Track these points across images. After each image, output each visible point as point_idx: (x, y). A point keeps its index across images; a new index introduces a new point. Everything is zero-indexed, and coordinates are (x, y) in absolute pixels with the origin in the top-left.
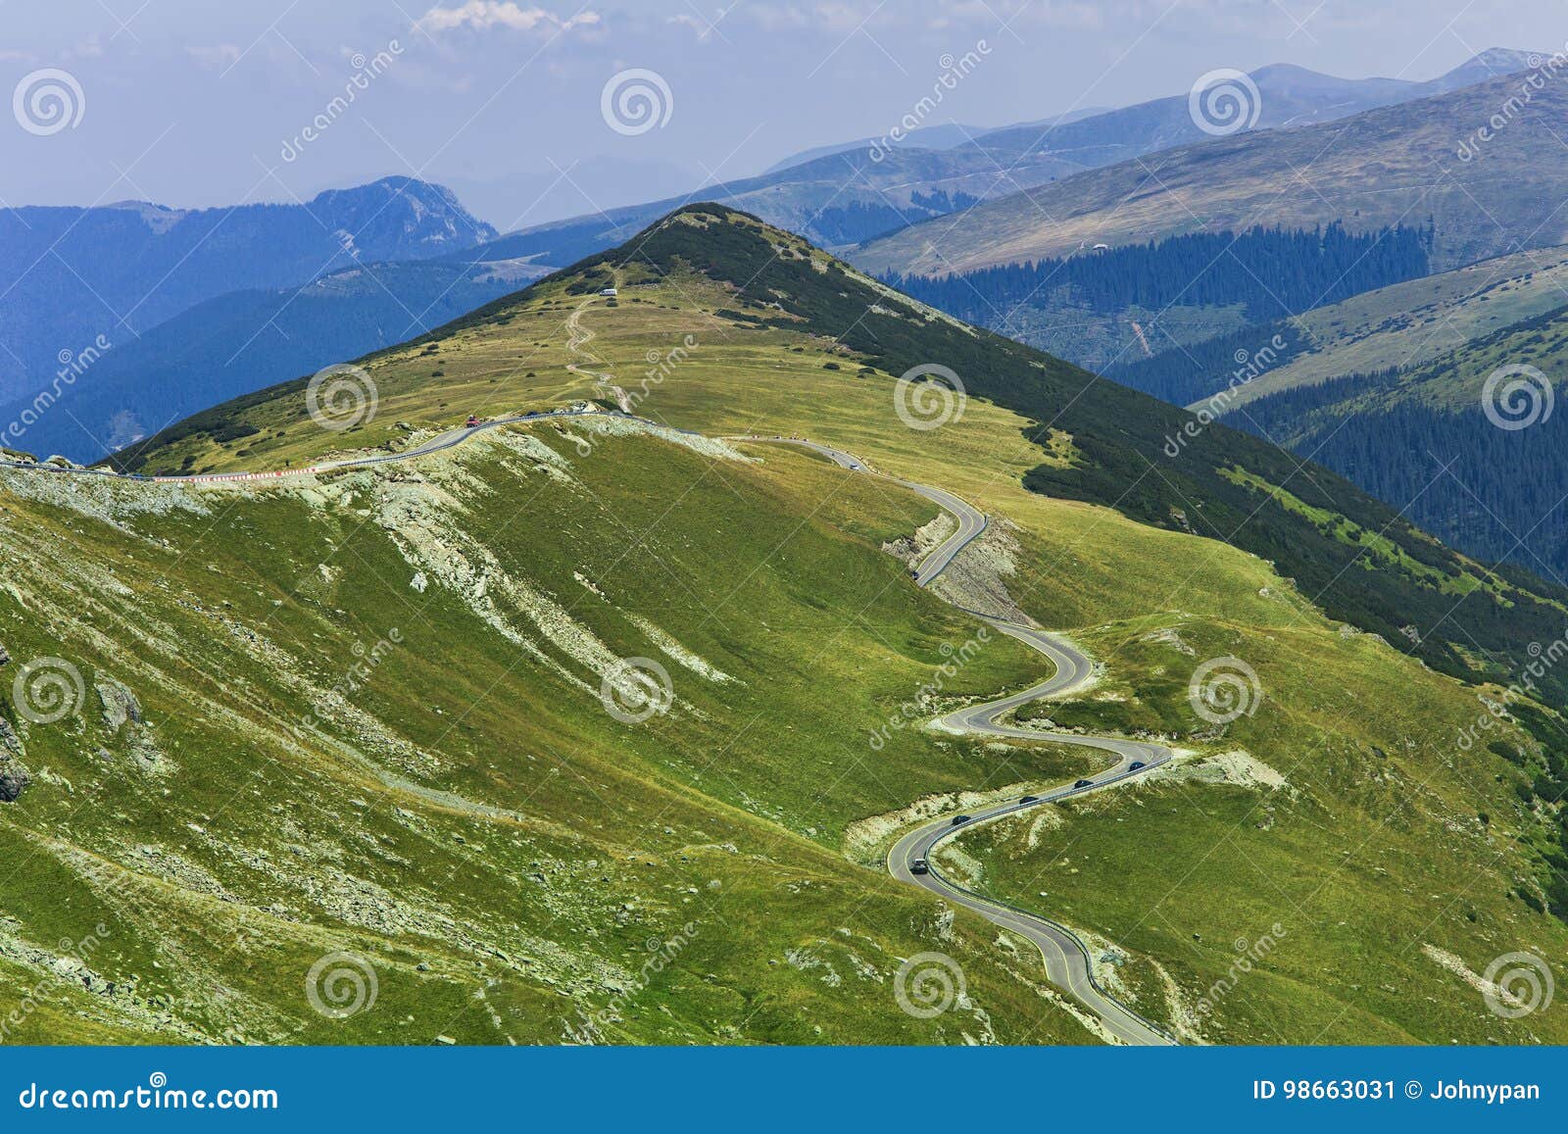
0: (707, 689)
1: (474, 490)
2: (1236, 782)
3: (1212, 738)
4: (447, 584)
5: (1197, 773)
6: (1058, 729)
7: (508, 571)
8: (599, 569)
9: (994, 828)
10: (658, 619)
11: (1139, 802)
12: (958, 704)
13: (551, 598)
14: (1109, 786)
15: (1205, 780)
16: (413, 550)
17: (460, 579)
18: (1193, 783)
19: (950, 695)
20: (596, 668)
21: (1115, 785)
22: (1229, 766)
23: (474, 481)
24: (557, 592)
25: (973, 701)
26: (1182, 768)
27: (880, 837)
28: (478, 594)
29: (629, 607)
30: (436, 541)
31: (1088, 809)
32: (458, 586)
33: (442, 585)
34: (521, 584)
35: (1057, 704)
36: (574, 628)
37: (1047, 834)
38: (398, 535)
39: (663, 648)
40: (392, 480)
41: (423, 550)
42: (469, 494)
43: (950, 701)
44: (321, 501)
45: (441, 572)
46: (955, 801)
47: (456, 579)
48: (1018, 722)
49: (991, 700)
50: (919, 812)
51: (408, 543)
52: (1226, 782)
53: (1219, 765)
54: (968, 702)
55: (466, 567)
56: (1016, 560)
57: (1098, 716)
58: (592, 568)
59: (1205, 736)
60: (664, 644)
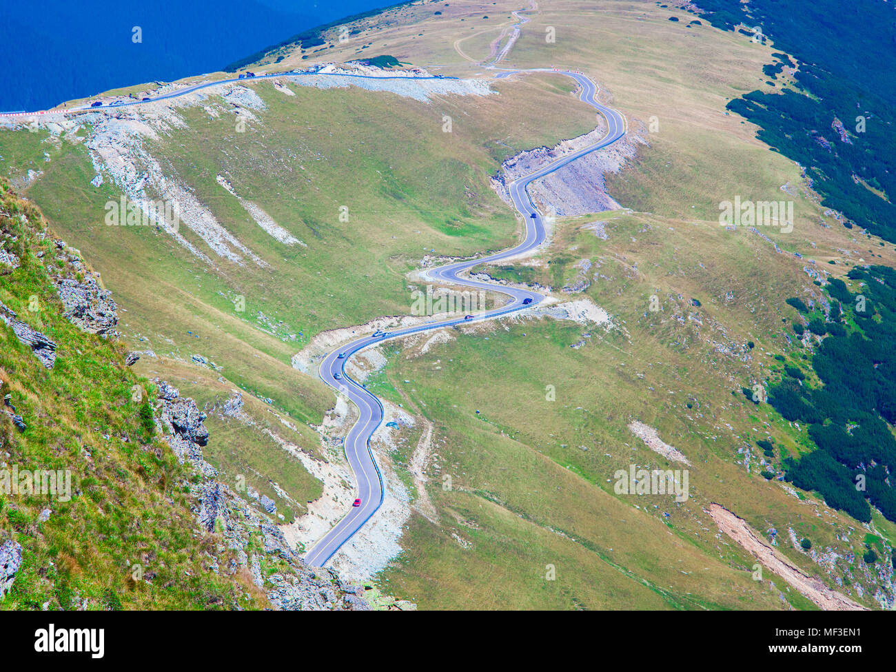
0: (277, 248)
1: (171, 125)
2: (573, 319)
3: (573, 292)
4: (117, 183)
5: (551, 314)
6: (492, 281)
7: (165, 175)
8: (236, 174)
9: (406, 340)
10: (265, 205)
11: (507, 328)
12: (445, 262)
13: (191, 192)
14: (492, 318)
15: (555, 317)
16: (102, 161)
17: (128, 179)
18: (547, 319)
19: (442, 256)
20: (203, 234)
21: (496, 317)
22: (573, 309)
23: (174, 119)
24: (196, 188)
25: (455, 261)
26: (542, 309)
27: (339, 341)
28: (137, 189)
29: (247, 197)
30: (120, 157)
31: (472, 331)
32: (124, 183)
33: (114, 183)
34: (172, 183)
35: (496, 266)
36: (199, 210)
37: (438, 346)
38: (97, 153)
39: (259, 223)
40: (118, 118)
41: (109, 162)
42: (166, 127)
43: (441, 260)
44: (59, 130)
45: (116, 175)
46: (399, 322)
47: (125, 179)
48: (471, 275)
49: (467, 260)
50: (373, 327)
51: (101, 157)
52: (568, 318)
53: (566, 308)
54: (452, 261)
55: (133, 173)
56: (623, 164)
57: (517, 274)
58: (232, 174)
59: (570, 290)
60: (261, 220)
